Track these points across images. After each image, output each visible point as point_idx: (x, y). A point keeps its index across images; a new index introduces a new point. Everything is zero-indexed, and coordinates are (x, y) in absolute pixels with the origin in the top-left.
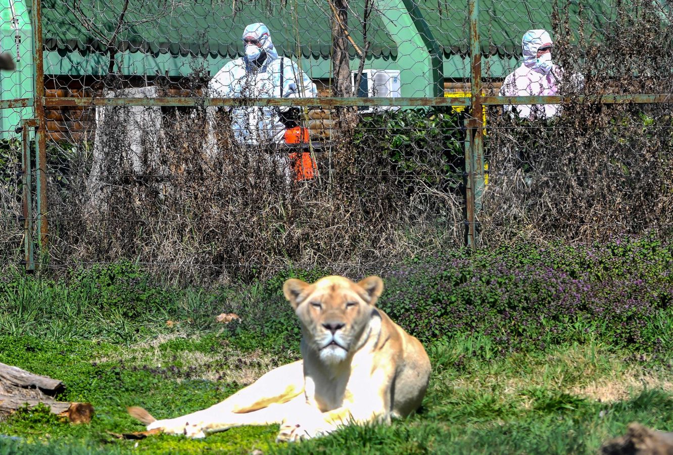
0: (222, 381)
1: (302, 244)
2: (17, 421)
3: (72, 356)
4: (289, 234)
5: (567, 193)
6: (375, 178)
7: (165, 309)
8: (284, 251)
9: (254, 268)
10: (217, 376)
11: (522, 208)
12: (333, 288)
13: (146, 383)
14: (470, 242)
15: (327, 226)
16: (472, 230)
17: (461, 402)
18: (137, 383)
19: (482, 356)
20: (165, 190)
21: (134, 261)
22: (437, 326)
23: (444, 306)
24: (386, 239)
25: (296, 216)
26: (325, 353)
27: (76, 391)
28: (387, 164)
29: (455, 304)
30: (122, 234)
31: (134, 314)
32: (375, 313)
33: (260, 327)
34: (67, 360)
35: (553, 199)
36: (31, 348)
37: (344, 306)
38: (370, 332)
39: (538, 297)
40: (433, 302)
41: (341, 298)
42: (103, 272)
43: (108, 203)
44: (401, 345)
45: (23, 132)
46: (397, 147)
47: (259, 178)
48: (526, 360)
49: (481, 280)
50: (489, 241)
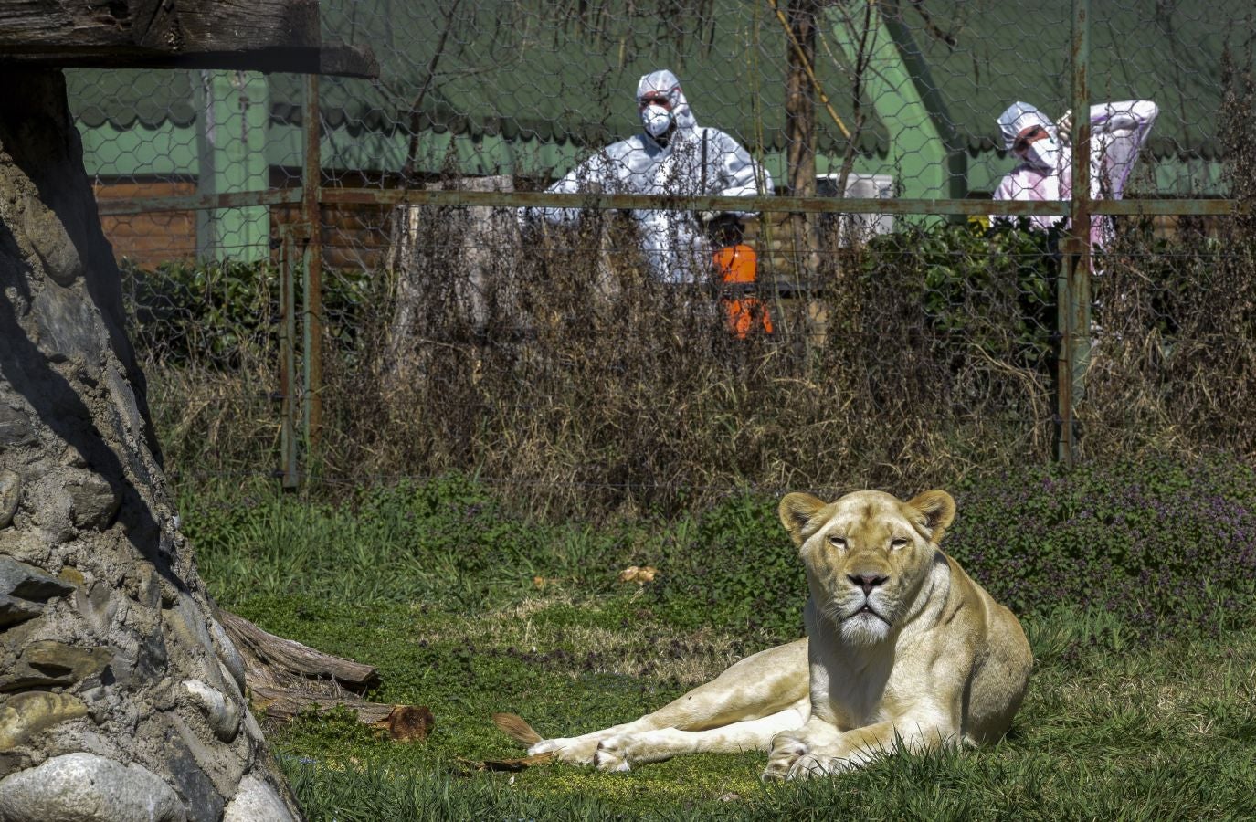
0: (649, 676)
1: (765, 452)
2: (298, 736)
3: (380, 630)
4: (743, 435)
5: (1239, 371)
6: (897, 339)
7: (528, 557)
8: (733, 464)
9: (681, 491)
10: (640, 668)
11: (1155, 397)
12: (868, 512)
13: (516, 677)
14: (1062, 454)
15: (811, 422)
16: (1067, 434)
17: (1081, 721)
18: (500, 676)
19: (1107, 647)
20: (528, 354)
21: (472, 476)
22: (1022, 594)
23: (1031, 559)
24: (913, 447)
25: (754, 403)
26: (852, 626)
27: (396, 688)
28: (919, 315)
29: (1051, 556)
30: (451, 428)
31: (476, 565)
32: (938, 558)
33: (706, 589)
34: (374, 636)
35: (1213, 382)
36: (308, 614)
37: (888, 543)
38: (931, 592)
39: (1199, 548)
40: (1011, 551)
41: (883, 529)
42: (418, 493)
43: (427, 374)
44: (983, 618)
45: (282, 247)
46: (934, 286)
47: (692, 336)
48: (1190, 653)
49: (1096, 515)
50: (1096, 453)
